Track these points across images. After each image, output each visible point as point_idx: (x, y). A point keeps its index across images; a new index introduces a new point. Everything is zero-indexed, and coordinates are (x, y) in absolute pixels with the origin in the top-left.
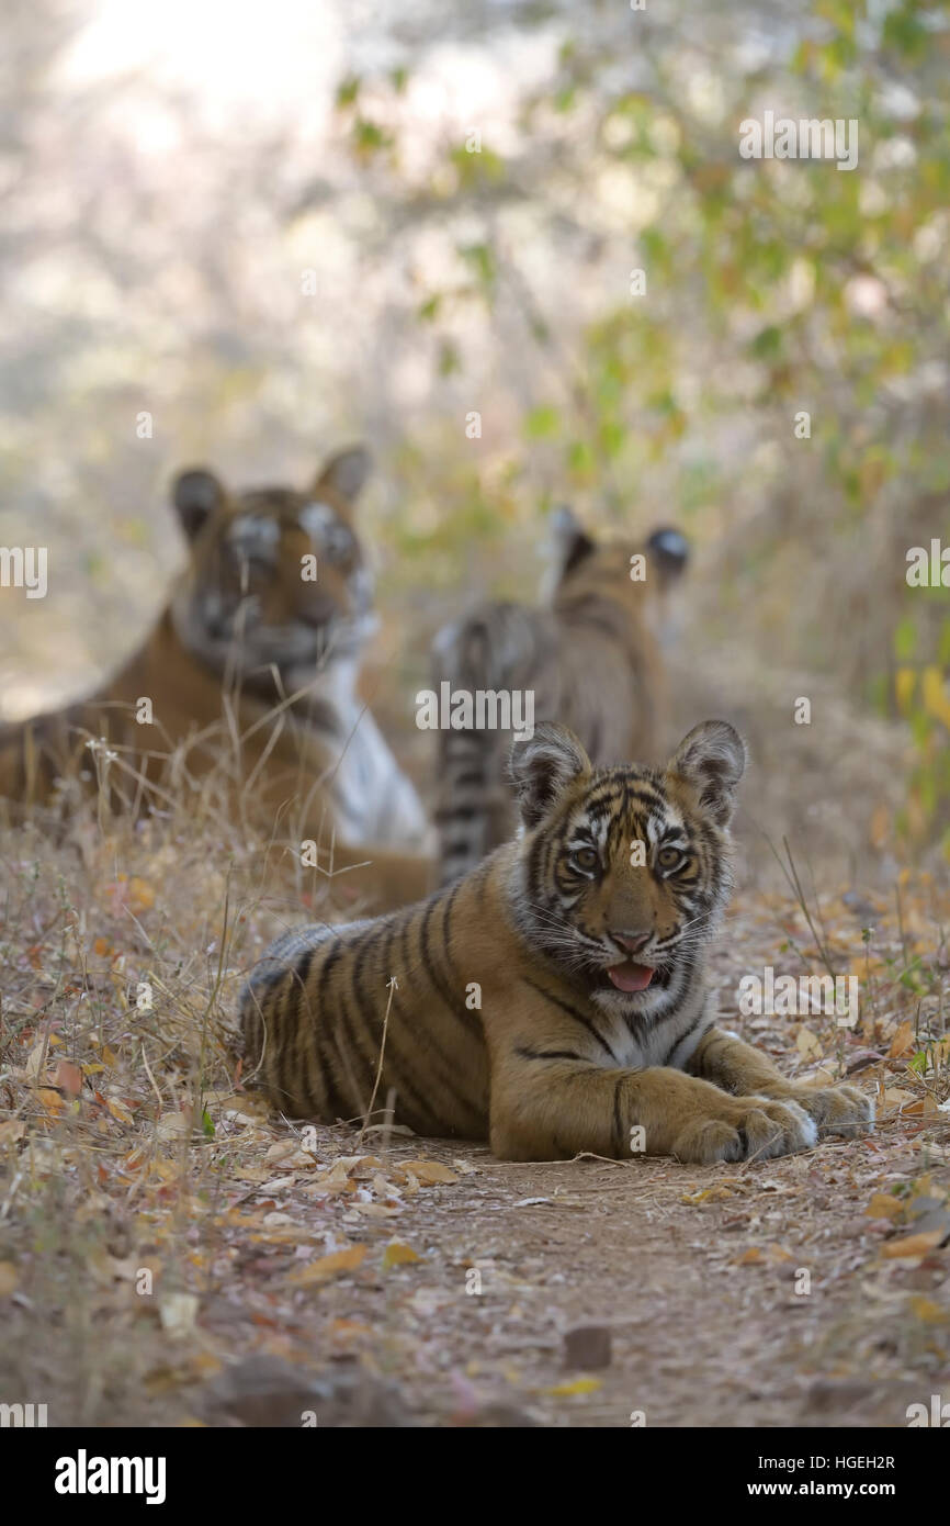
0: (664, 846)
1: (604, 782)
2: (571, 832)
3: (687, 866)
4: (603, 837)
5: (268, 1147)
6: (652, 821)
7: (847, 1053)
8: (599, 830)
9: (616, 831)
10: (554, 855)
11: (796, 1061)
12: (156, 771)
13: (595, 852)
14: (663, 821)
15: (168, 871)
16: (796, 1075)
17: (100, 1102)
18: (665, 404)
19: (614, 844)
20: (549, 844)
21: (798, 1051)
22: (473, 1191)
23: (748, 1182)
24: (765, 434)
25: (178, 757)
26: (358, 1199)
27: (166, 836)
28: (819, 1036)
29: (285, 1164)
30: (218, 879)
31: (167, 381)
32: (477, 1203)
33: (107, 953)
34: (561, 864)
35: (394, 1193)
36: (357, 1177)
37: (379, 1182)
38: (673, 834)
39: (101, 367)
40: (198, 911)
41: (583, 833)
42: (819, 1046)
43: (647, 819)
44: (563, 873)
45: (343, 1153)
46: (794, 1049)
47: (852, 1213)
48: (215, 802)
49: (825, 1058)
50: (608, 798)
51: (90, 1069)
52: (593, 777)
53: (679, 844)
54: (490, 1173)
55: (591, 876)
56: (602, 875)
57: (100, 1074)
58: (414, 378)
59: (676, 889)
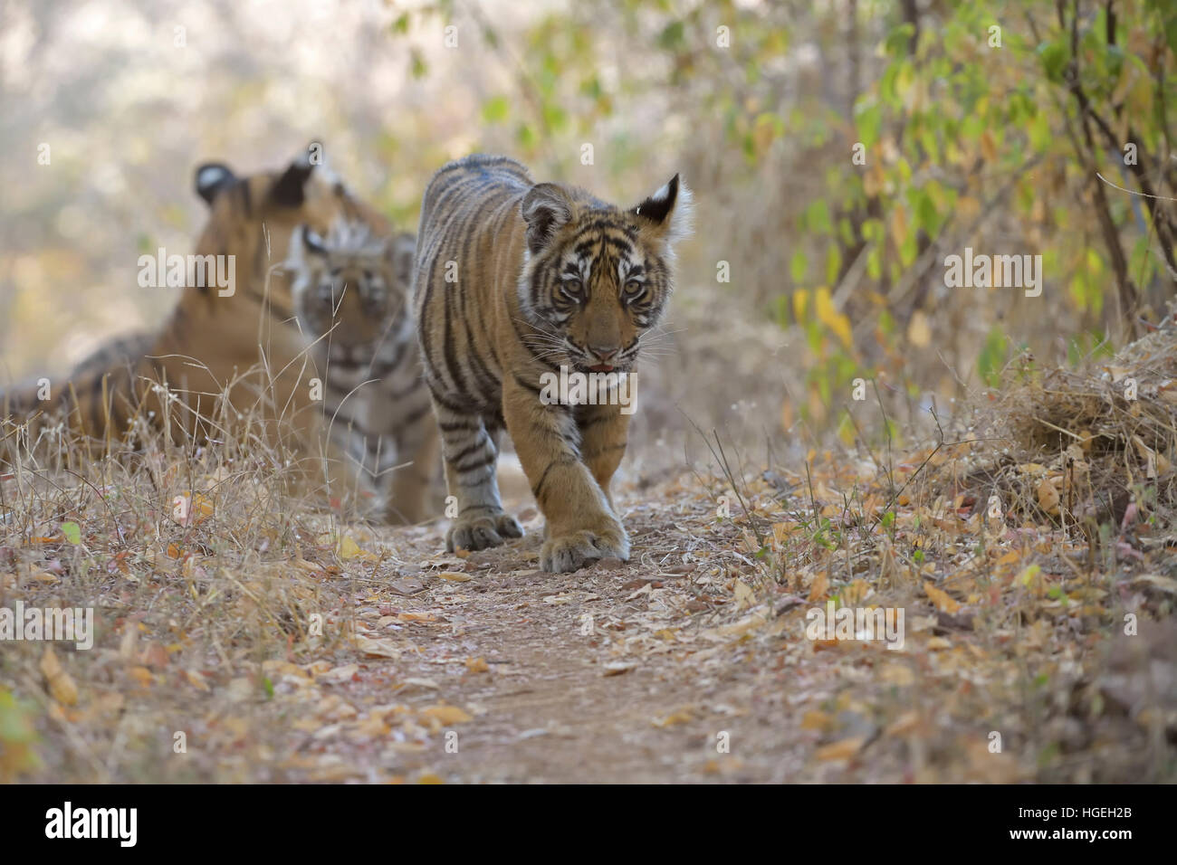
0: (630, 279)
1: (588, 228)
2: (564, 267)
3: (645, 294)
4: (587, 274)
5: (317, 702)
6: (622, 262)
7: (776, 600)
8: (585, 267)
9: (596, 271)
10: (551, 280)
11: (735, 608)
12: (208, 407)
13: (581, 283)
14: (629, 262)
15: (222, 485)
16: (736, 620)
17: (183, 676)
18: (594, 89)
19: (595, 280)
20: (547, 270)
21: (736, 601)
22: (483, 728)
23: (704, 708)
24: (675, 108)
25: (225, 395)
26: (392, 739)
27: (219, 458)
28: (752, 587)
29: (332, 715)
30: (262, 490)
31: (191, 94)
32: (488, 738)
33: (179, 554)
34: (555, 289)
35: (422, 733)
36: (391, 722)
37: (410, 725)
38: (636, 270)
39: (137, 86)
40: (249, 517)
41: (572, 268)
42: (753, 596)
43: (618, 261)
44: (557, 295)
45: (378, 703)
46: (733, 599)
47: (789, 727)
48: (256, 429)
49: (758, 604)
50: (591, 243)
51: (174, 648)
52: (580, 224)
53: (640, 278)
54: (497, 712)
55: (577, 301)
56: (585, 301)
57: (179, 653)
58: (388, 80)
59: (636, 311)
